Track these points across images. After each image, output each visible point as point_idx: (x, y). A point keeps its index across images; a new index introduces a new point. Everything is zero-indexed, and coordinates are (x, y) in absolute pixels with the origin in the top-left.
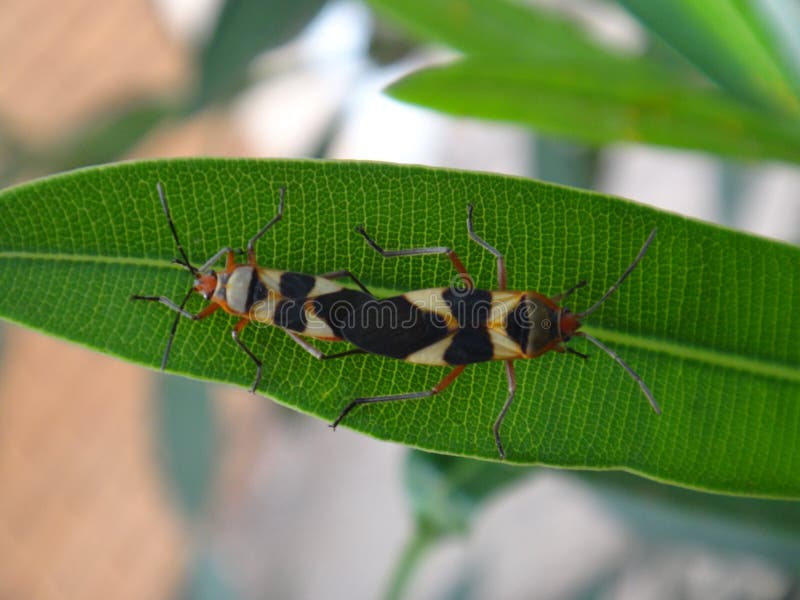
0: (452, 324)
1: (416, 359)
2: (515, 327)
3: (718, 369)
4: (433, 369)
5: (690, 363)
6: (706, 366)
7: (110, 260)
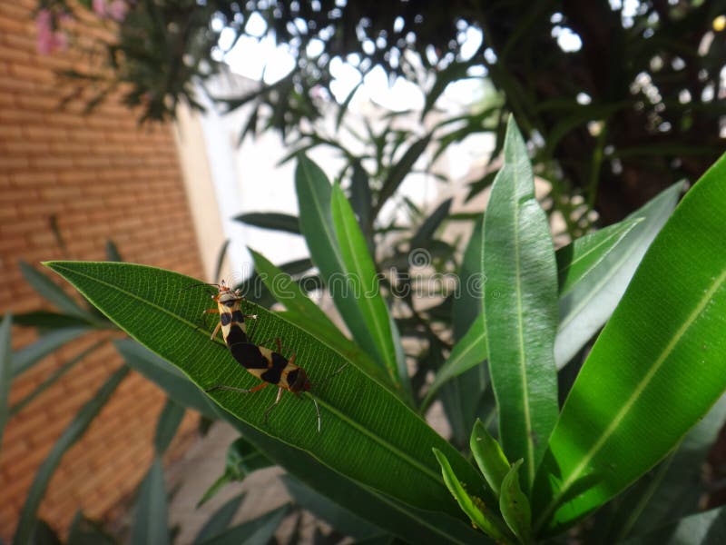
0: (270, 365)
1: (250, 371)
2: (291, 377)
3: (353, 427)
4: (255, 377)
5: (344, 422)
6: (349, 425)
7: (149, 303)
